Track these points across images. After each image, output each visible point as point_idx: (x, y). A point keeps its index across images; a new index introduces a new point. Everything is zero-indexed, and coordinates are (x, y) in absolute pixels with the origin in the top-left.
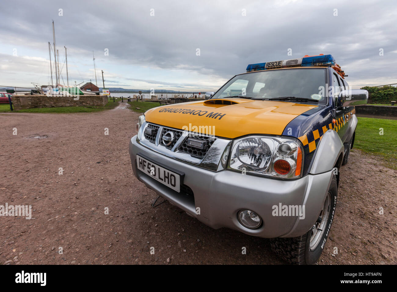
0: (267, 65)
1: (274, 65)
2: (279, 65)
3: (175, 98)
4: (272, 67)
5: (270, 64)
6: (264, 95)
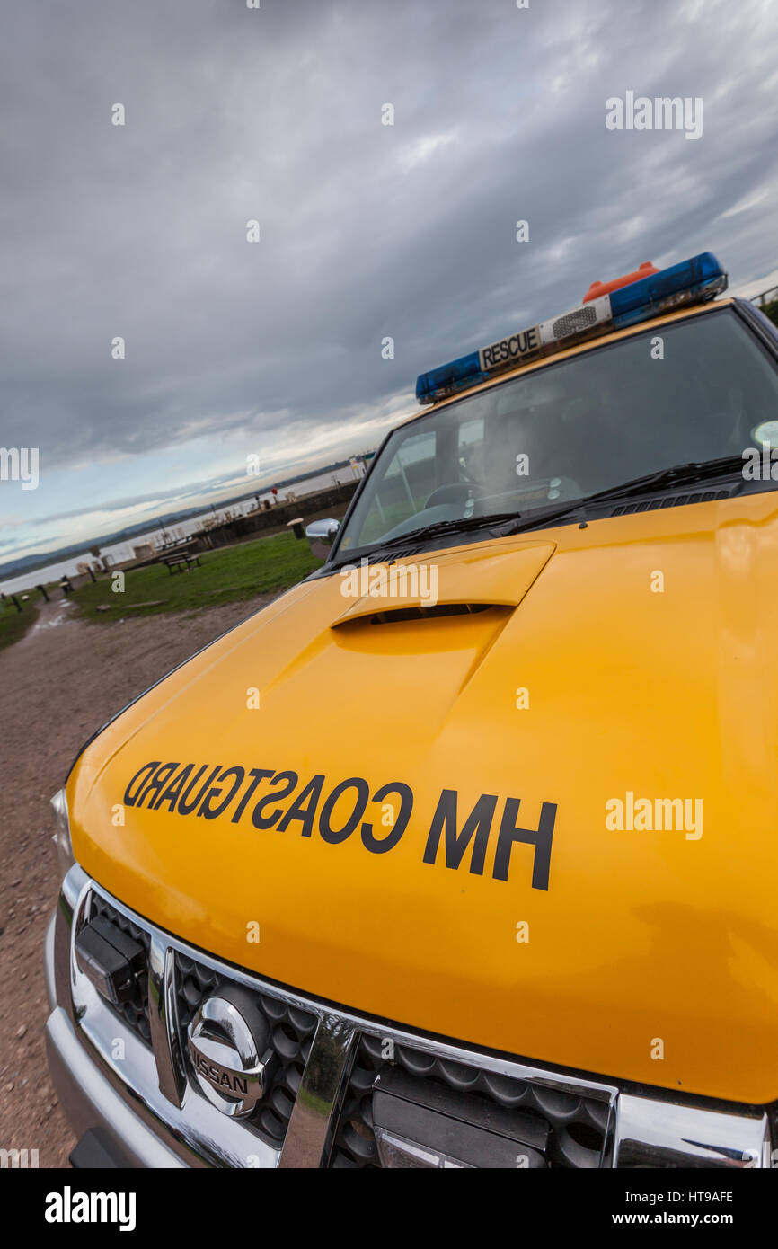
0: (485, 358)
1: (513, 350)
2: (531, 347)
3: (207, 530)
4: (508, 359)
5: (498, 353)
6: (554, 488)
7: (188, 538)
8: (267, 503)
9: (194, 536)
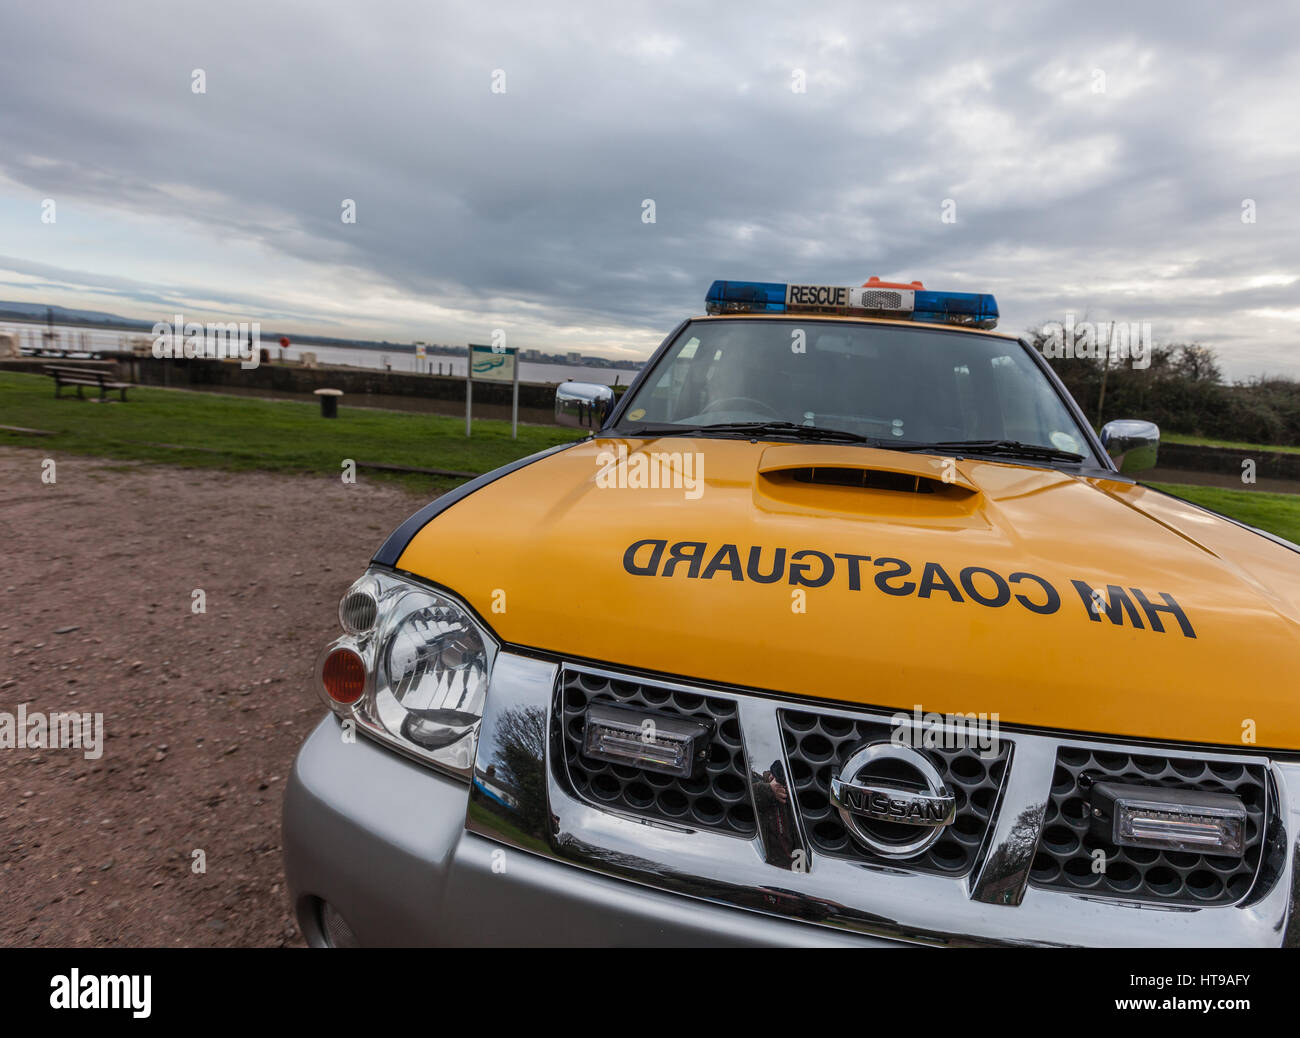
0: (792, 294)
1: (822, 299)
2: (838, 303)
4: (815, 305)
5: (806, 294)
6: (897, 427)
8: (265, 355)
9: (105, 355)
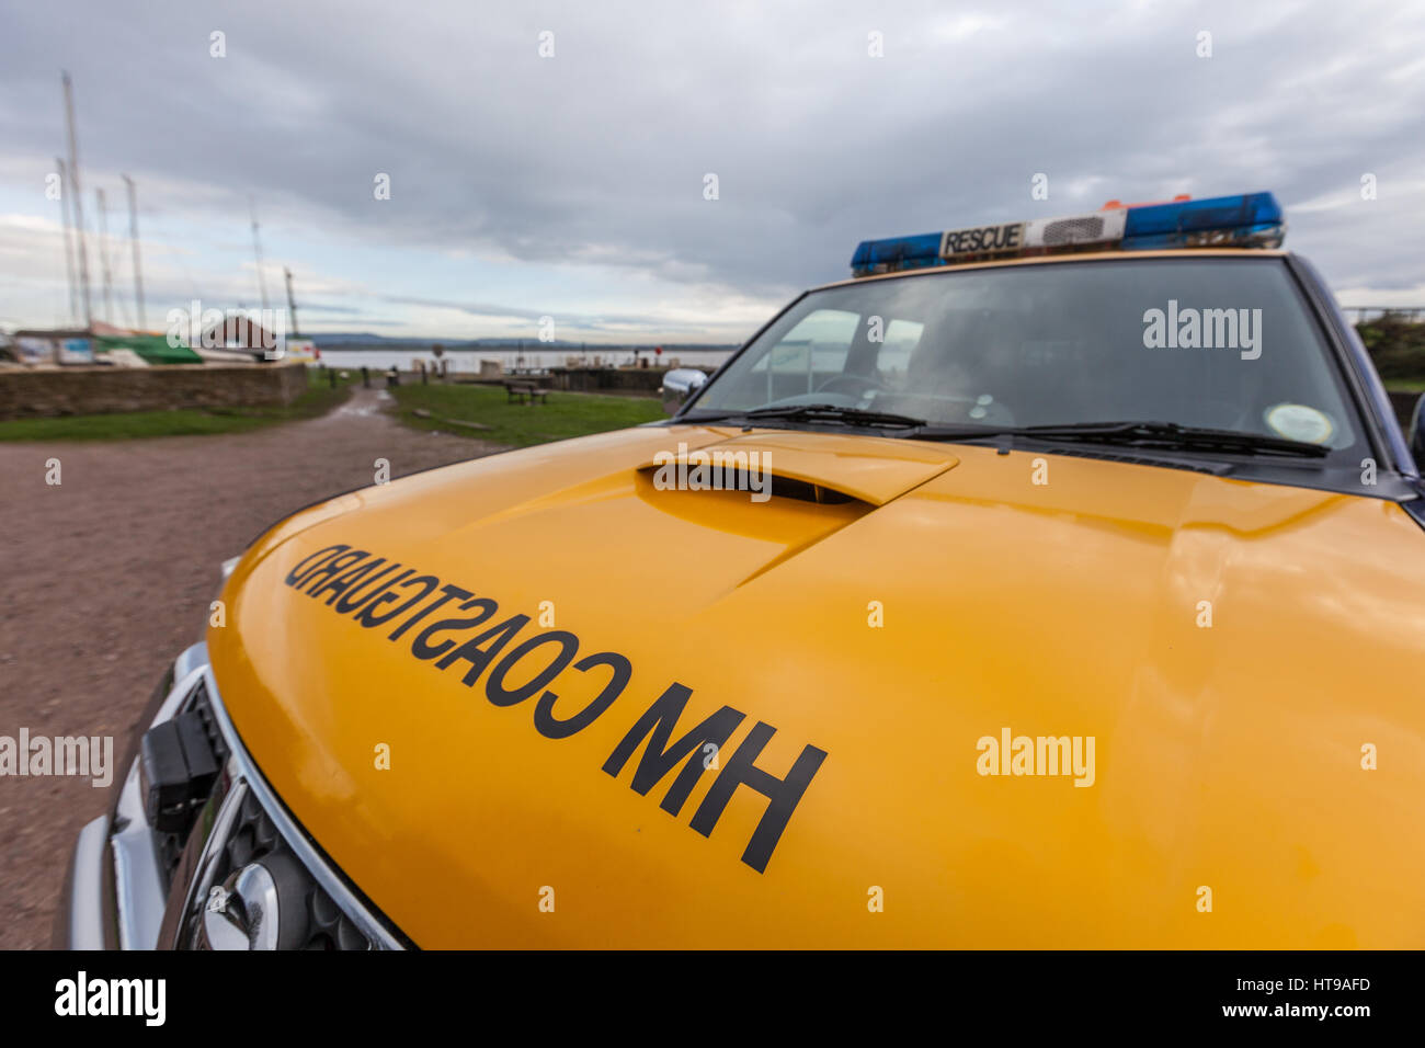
0: (949, 243)
1: (987, 243)
2: (1008, 245)
3: (567, 368)
4: (976, 252)
5: (966, 240)
6: (981, 406)
7: (543, 370)
8: (645, 362)
9: (551, 370)
